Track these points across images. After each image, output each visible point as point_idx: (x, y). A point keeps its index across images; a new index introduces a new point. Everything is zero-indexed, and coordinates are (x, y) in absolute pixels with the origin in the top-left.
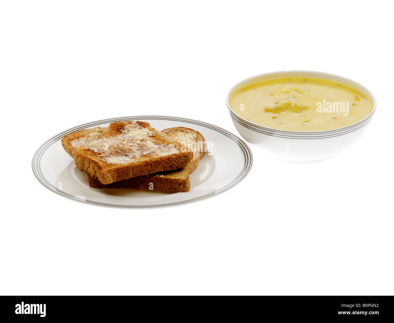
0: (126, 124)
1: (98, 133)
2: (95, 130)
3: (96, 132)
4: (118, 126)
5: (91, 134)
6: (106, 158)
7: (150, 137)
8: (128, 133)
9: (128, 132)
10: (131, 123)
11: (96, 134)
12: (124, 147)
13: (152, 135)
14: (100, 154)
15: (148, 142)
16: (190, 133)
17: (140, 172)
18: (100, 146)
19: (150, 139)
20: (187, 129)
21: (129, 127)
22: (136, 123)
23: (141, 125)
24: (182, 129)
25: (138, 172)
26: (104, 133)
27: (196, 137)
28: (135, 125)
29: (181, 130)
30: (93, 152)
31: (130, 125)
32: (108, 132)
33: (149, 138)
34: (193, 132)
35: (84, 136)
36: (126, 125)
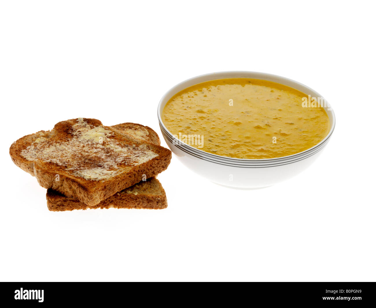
0: (71, 123)
1: (45, 138)
2: (39, 135)
3: (42, 137)
4: (64, 127)
5: (37, 141)
6: (78, 172)
7: (110, 137)
8: (80, 135)
9: (80, 133)
10: (78, 122)
11: (43, 139)
12: (89, 155)
13: (110, 135)
14: (66, 167)
15: (112, 145)
16: (140, 129)
17: (125, 185)
18: (59, 156)
19: (112, 141)
20: (135, 124)
21: (77, 127)
22: (84, 121)
23: (90, 122)
24: (130, 125)
25: (123, 186)
26: (51, 137)
27: (148, 134)
28: (84, 124)
29: (128, 127)
30: (57, 165)
31: (77, 124)
32: (55, 136)
33: (108, 139)
34: (143, 127)
35: (30, 144)
36: (73, 125)
